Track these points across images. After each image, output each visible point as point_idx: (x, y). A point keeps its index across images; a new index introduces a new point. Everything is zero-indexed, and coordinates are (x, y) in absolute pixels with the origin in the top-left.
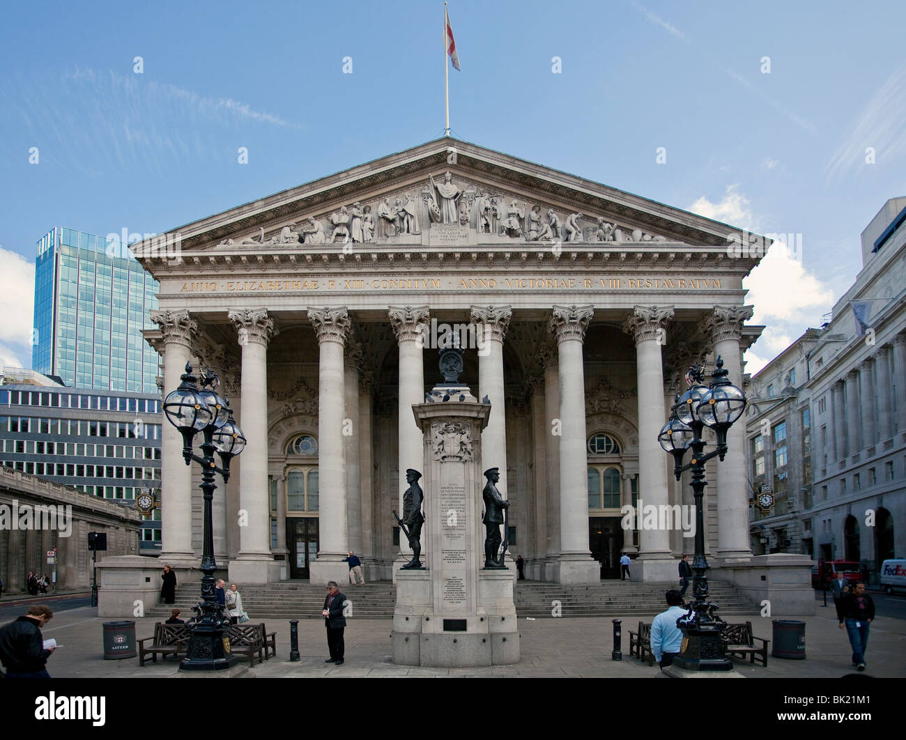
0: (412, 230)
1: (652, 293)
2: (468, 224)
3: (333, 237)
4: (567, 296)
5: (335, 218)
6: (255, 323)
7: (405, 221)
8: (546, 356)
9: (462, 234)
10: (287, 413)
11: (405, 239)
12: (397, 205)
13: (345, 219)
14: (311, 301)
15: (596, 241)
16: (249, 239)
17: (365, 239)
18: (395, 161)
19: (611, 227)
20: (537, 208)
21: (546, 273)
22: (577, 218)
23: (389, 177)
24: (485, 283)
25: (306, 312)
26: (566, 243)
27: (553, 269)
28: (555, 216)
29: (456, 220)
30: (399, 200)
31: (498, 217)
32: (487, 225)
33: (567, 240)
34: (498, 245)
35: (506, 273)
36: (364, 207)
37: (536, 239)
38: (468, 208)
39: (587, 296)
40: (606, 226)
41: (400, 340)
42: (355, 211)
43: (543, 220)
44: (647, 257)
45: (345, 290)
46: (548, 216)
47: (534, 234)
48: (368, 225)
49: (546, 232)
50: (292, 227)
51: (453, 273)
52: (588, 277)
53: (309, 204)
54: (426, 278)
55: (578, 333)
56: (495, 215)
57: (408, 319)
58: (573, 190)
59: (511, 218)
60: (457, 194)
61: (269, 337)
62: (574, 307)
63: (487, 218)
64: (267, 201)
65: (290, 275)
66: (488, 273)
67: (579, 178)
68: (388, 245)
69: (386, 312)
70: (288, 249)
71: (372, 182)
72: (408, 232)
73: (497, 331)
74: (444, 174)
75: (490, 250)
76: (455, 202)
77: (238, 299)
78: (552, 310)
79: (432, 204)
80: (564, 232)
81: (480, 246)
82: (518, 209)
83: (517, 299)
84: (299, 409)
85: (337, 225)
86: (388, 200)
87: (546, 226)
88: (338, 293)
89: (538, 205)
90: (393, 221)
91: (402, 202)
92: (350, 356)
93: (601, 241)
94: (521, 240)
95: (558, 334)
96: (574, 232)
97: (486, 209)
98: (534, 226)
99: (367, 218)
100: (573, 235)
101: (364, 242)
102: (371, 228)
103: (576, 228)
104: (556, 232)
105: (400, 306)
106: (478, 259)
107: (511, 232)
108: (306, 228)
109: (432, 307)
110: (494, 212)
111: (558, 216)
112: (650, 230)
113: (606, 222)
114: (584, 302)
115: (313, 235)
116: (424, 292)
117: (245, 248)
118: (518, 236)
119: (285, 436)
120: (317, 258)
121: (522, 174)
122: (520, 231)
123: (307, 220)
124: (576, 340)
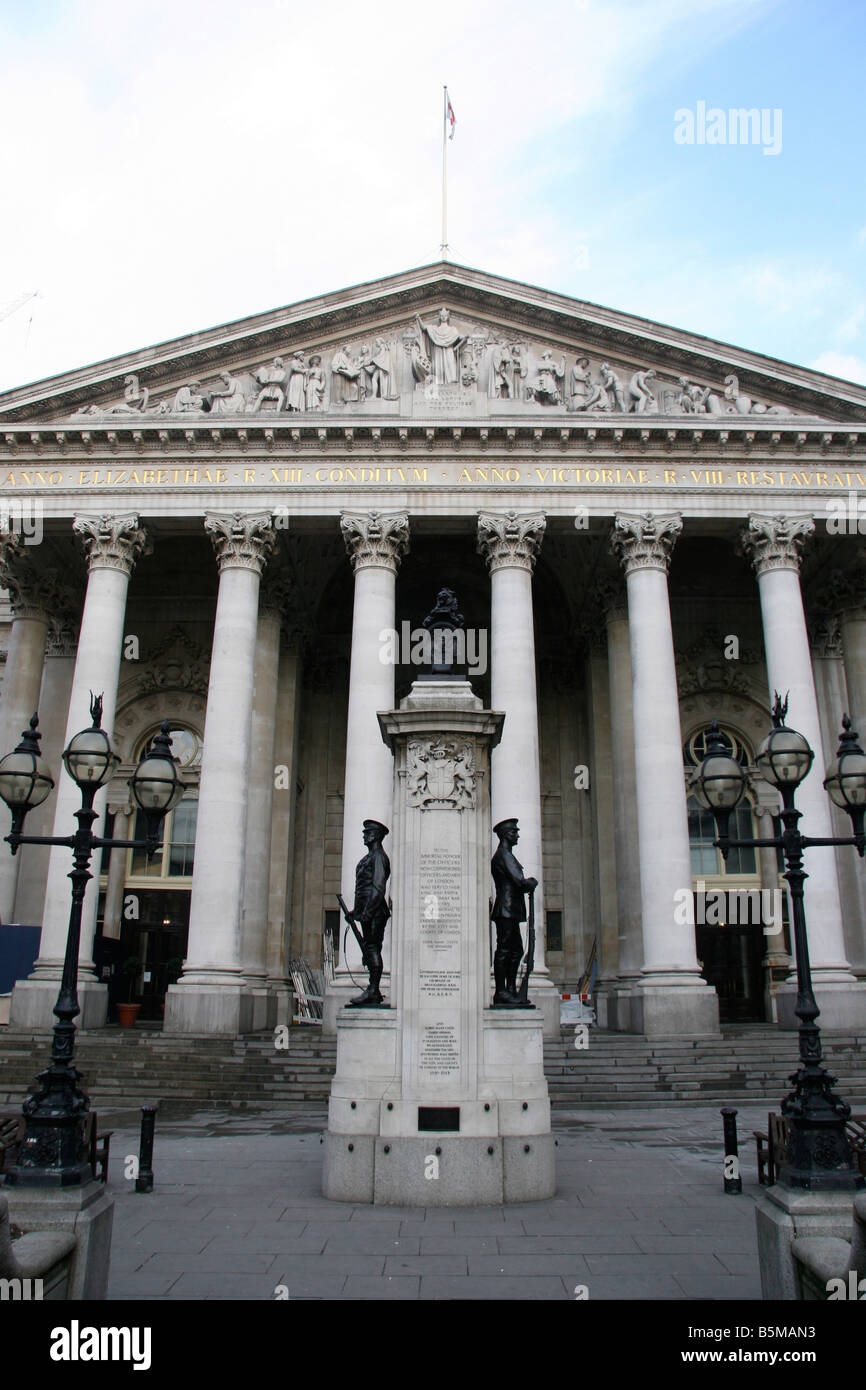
0: (384, 393)
1: (776, 494)
2: (474, 386)
3: (258, 403)
4: (638, 496)
5: (263, 373)
6: (115, 537)
7: (375, 379)
8: (607, 591)
9: (465, 399)
10: (147, 686)
11: (372, 405)
12: (363, 354)
13: (279, 375)
14: (212, 502)
15: (678, 412)
16: (122, 406)
17: (309, 406)
18: (362, 294)
19: (701, 392)
20: (584, 362)
21: (602, 459)
22: (647, 378)
23: (352, 315)
24: (503, 475)
25: (202, 519)
26: (632, 414)
27: (613, 454)
28: (612, 374)
29: (454, 379)
30: (365, 348)
31: (523, 374)
32: (505, 386)
33: (633, 409)
34: (522, 417)
35: (535, 459)
36: (309, 357)
37: (583, 409)
38: (476, 361)
39: (670, 497)
40: (694, 390)
41: (357, 567)
42: (295, 364)
43: (594, 379)
44: (762, 437)
45: (272, 484)
46: (602, 374)
47: (579, 401)
48: (315, 384)
49: (599, 398)
50: (193, 388)
51: (449, 458)
52: (670, 467)
53: (224, 354)
54: (406, 465)
55: (658, 557)
56: (518, 372)
57: (372, 532)
58: (638, 337)
59: (543, 377)
60: (458, 341)
61: (135, 558)
62: (649, 516)
63: (504, 375)
64: (159, 350)
65: (182, 460)
66: (506, 458)
67: (647, 321)
68: (344, 416)
69: (337, 519)
70: (184, 420)
71: (326, 323)
72: (379, 395)
73: (523, 552)
74: (437, 312)
75: (510, 424)
76: (455, 352)
77: (92, 497)
78: (612, 520)
79: (419, 355)
80: (627, 395)
81: (493, 417)
82: (553, 363)
83: (554, 500)
84: (170, 679)
85: (265, 385)
86: (349, 348)
87: (600, 389)
88: (259, 489)
89: (584, 358)
90: (355, 379)
91: (370, 350)
92: (270, 590)
93: (688, 412)
94: (561, 409)
95: (626, 557)
96: (643, 398)
97: (504, 363)
98: (579, 388)
99: (313, 374)
100: (641, 405)
101: (306, 409)
102: (320, 389)
103: (645, 392)
104: (616, 397)
105: (360, 511)
106: (490, 437)
107: (543, 398)
108: (215, 389)
109: (413, 512)
110: (516, 367)
111: (615, 372)
112: (764, 396)
113: (694, 384)
114: (665, 506)
115: (226, 400)
116: (401, 489)
117: (116, 419)
118: (555, 403)
119: (139, 728)
120: (229, 435)
121: (560, 314)
122: (557, 396)
123: (219, 377)
124: (655, 568)
